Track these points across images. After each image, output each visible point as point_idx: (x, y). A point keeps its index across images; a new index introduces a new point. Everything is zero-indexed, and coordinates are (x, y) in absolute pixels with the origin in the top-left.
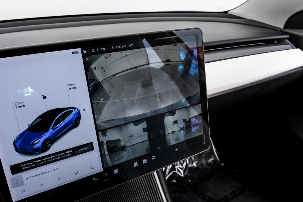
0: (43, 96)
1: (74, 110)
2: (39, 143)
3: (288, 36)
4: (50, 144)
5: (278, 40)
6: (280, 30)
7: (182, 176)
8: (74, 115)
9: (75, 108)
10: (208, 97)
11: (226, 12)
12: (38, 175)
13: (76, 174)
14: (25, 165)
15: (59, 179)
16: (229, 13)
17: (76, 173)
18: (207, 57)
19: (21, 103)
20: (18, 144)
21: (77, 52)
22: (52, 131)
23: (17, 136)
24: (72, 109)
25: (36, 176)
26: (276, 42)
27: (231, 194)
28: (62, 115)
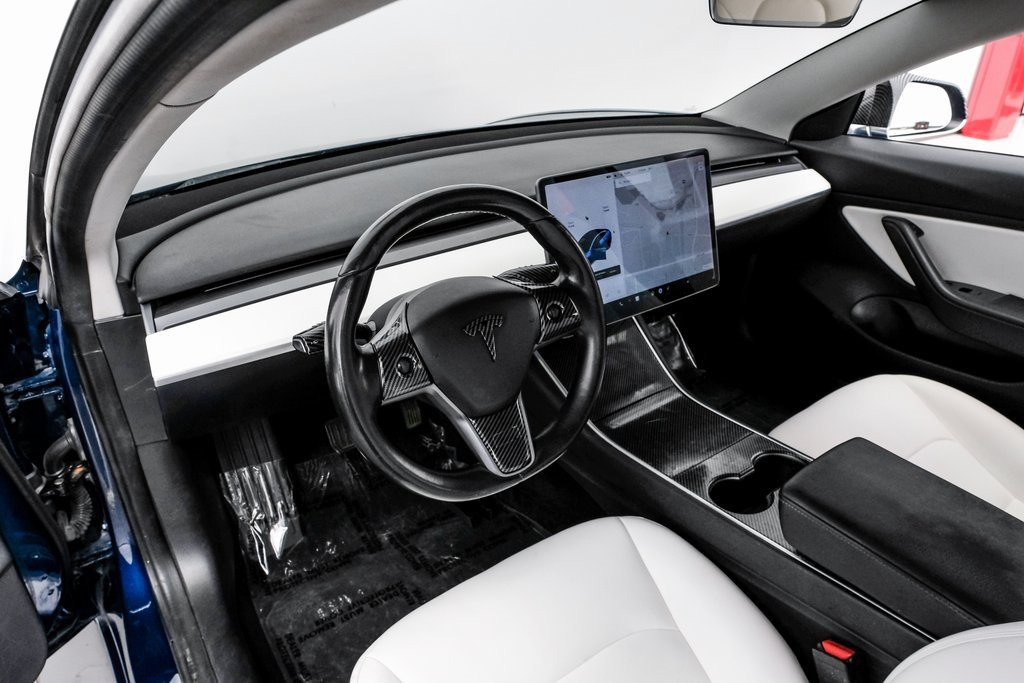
3: (795, 152)
5: (782, 157)
6: (784, 142)
8: (607, 237)
9: (608, 230)
10: (716, 229)
16: (702, 116)
18: (714, 179)
21: (610, 176)
24: (605, 231)
26: (779, 161)
28: (599, 237)
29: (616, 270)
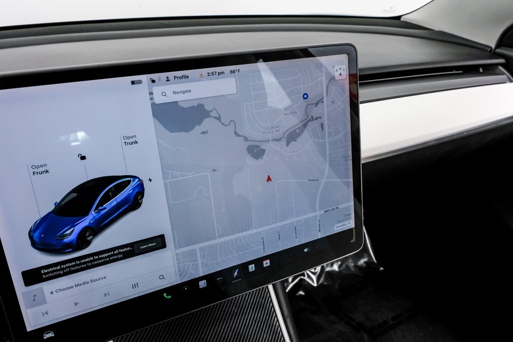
0: (80, 156)
1: (134, 181)
2: (72, 234)
3: (502, 61)
4: (91, 237)
5: (485, 66)
6: (489, 49)
7: (315, 285)
8: (134, 189)
9: (135, 177)
10: (362, 162)
11: (399, 18)
12: (69, 288)
13: (134, 287)
14: (48, 270)
15: (105, 295)
16: (402, 19)
17: (134, 285)
18: (363, 93)
19: (41, 166)
20: (36, 235)
21: (140, 82)
22: (96, 214)
23: (36, 223)
24: (129, 179)
25: (66, 289)
26: (481, 71)
27: (393, 319)
28: (113, 189)
29: (158, 243)
